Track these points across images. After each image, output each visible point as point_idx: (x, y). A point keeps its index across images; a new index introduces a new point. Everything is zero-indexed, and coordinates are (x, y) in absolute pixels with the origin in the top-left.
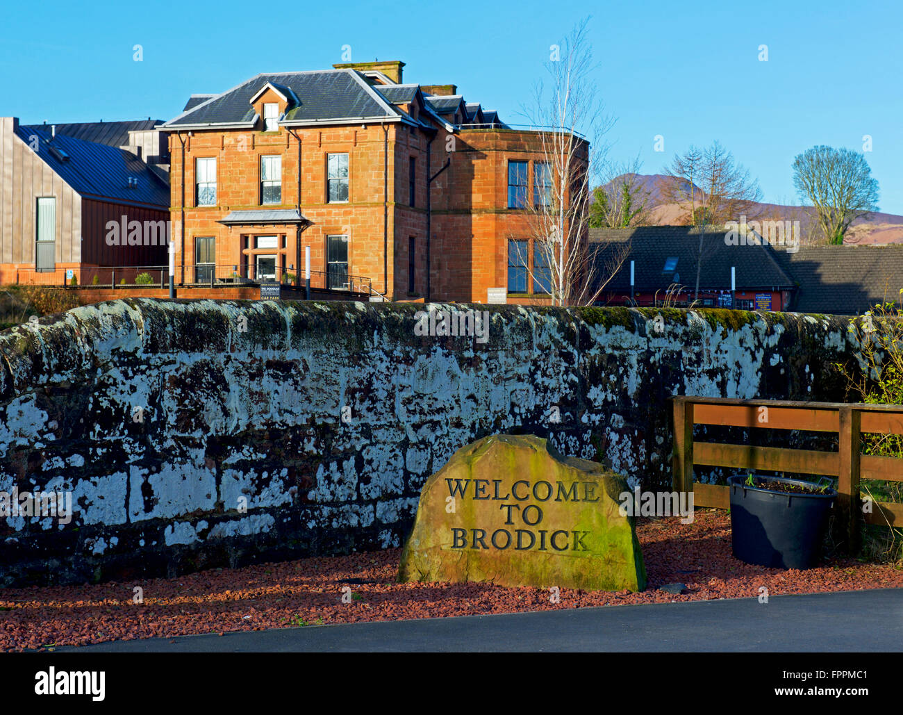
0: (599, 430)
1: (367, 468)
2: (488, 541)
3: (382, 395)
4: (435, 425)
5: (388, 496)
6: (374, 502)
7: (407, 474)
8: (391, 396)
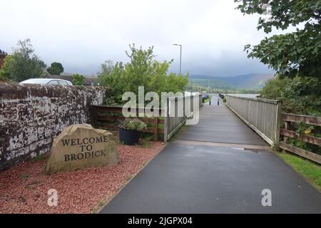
0: (79, 114)
1: (27, 135)
2: (76, 157)
3: (30, 112)
4: (44, 120)
5: (34, 142)
6: (29, 145)
7: (38, 135)
8: (33, 112)
